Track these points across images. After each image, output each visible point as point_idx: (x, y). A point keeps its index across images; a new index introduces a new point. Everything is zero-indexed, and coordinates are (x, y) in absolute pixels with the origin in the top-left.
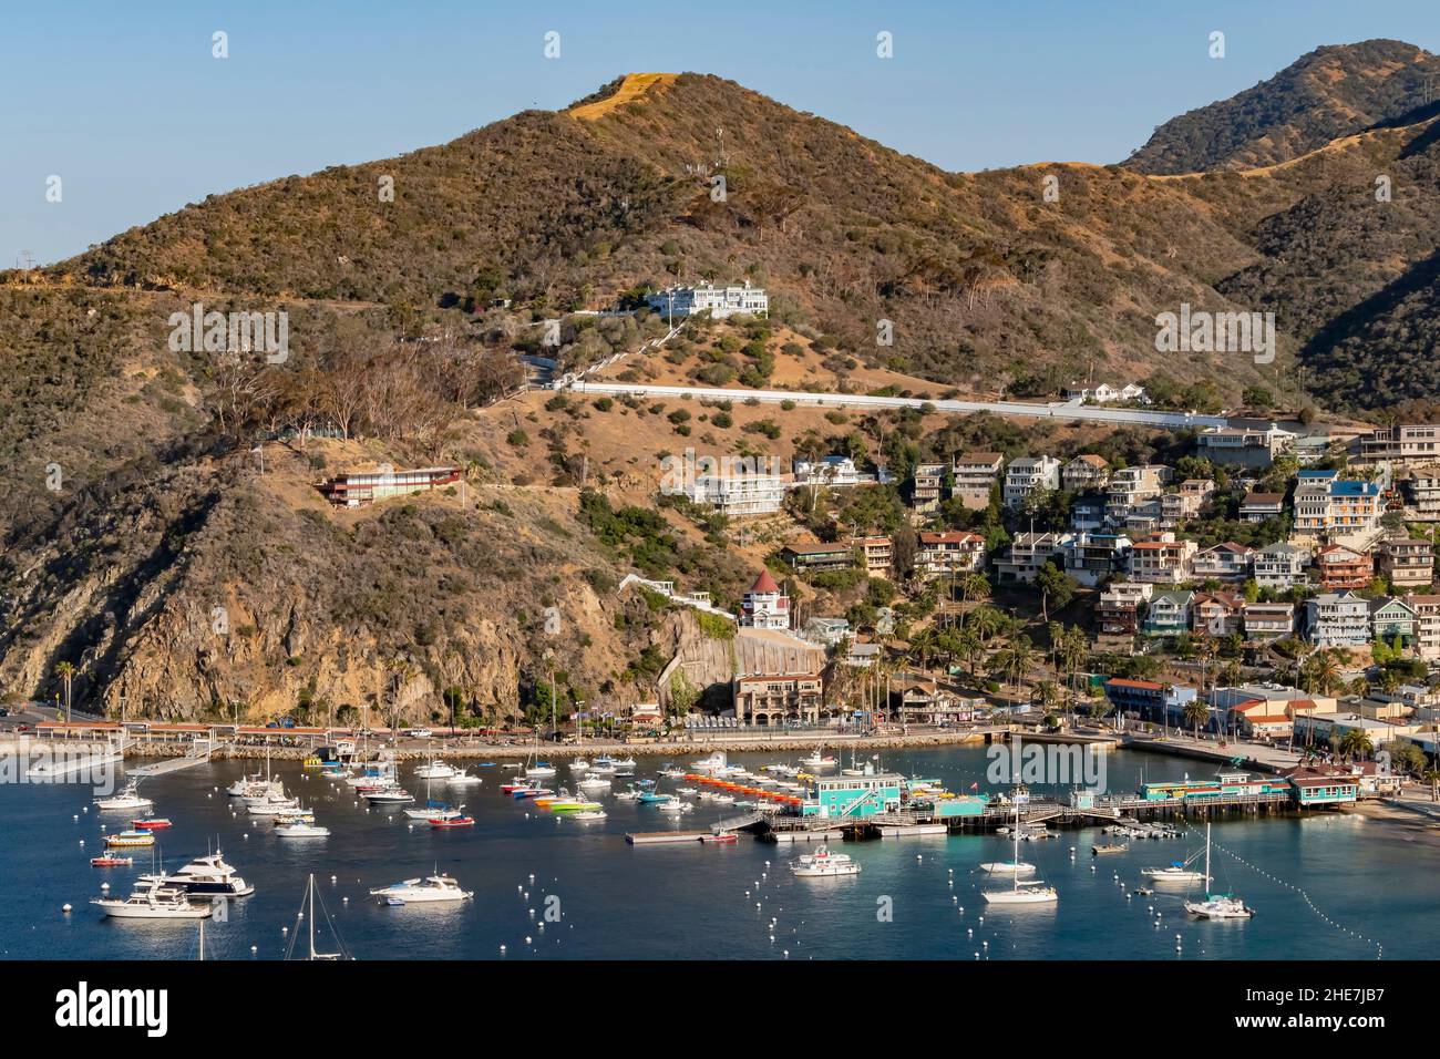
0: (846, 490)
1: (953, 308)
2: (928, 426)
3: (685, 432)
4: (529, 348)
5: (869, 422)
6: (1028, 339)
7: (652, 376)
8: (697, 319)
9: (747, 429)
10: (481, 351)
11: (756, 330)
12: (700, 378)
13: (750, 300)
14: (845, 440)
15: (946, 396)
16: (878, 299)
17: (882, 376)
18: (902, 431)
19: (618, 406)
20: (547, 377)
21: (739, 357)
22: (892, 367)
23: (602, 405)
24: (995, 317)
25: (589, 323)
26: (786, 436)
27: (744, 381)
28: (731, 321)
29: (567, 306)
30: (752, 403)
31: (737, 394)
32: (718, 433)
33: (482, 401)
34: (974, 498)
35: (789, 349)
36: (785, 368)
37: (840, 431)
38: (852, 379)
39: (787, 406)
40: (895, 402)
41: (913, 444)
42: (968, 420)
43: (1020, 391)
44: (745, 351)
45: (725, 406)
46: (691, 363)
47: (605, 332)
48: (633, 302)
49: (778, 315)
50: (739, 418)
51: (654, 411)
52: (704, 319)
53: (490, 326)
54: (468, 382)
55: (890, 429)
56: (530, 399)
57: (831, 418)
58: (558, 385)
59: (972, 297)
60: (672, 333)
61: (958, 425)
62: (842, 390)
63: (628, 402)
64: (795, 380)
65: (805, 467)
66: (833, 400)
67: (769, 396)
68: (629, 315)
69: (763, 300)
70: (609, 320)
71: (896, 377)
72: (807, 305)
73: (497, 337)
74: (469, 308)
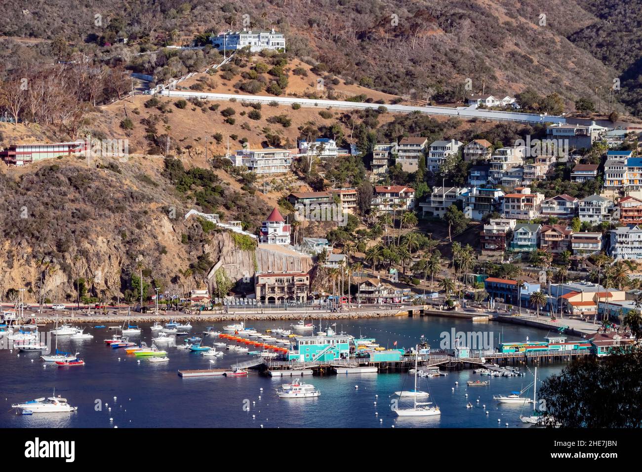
0: (330, 159)
1: (403, 48)
2: (383, 120)
3: (231, 122)
4: (136, 69)
5: (346, 118)
6: (448, 68)
7: (212, 87)
8: (241, 52)
9: (270, 121)
10: (107, 69)
11: (277, 60)
12: (242, 89)
13: (275, 41)
14: (331, 128)
15: (394, 102)
16: (356, 42)
17: (356, 89)
18: (366, 123)
19: (190, 106)
20: (147, 87)
21: (267, 76)
22: (362, 83)
23: (180, 105)
24: (429, 54)
25: (175, 54)
26: (294, 126)
27: (269, 91)
28: (262, 54)
29: (163, 42)
30: (274, 104)
31: (264, 99)
32: (252, 123)
33: (106, 101)
34: (410, 166)
35: (297, 72)
36: (294, 83)
37: (328, 123)
38: (336, 91)
39: (295, 107)
40: (362, 106)
41: (373, 132)
42: (407, 117)
43: (439, 99)
44: (270, 72)
45: (257, 106)
46: (236, 79)
47: (184, 60)
48: (203, 41)
49: (292, 51)
50: (266, 114)
51: (212, 109)
52: (246, 52)
53: (114, 54)
54: (97, 89)
55: (359, 122)
56: (135, 101)
57: (323, 114)
58: (153, 92)
59: (414, 41)
60: (225, 61)
61: (401, 120)
62: (330, 97)
63: (197, 103)
64: (301, 91)
65: (305, 145)
66: (324, 103)
67: (285, 101)
68: (200, 50)
69: (282, 41)
70: (188, 52)
71: (364, 90)
72: (312, 45)
73: (118, 61)
74: (102, 44)
